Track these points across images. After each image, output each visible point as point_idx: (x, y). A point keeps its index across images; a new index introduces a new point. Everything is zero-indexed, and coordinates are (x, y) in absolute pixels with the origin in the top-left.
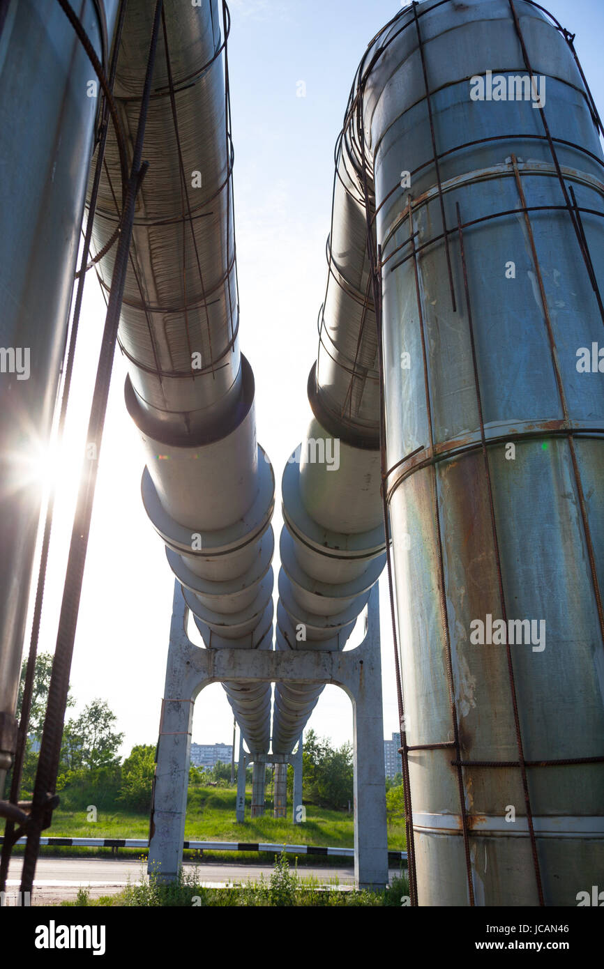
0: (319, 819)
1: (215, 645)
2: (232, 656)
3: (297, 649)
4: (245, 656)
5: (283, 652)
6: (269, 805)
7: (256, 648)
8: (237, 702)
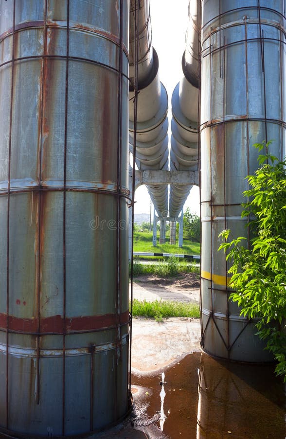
0: (191, 246)
1: (142, 168)
2: (150, 173)
3: (179, 170)
4: (156, 174)
5: (173, 171)
6: (168, 240)
7: (161, 170)
8: (152, 193)
